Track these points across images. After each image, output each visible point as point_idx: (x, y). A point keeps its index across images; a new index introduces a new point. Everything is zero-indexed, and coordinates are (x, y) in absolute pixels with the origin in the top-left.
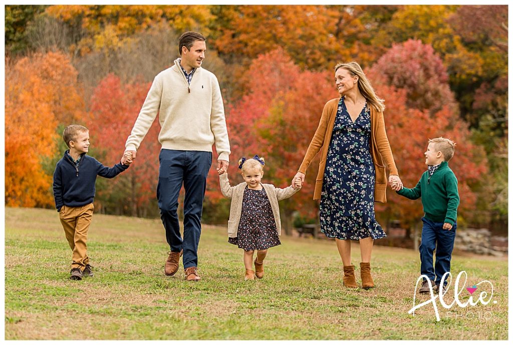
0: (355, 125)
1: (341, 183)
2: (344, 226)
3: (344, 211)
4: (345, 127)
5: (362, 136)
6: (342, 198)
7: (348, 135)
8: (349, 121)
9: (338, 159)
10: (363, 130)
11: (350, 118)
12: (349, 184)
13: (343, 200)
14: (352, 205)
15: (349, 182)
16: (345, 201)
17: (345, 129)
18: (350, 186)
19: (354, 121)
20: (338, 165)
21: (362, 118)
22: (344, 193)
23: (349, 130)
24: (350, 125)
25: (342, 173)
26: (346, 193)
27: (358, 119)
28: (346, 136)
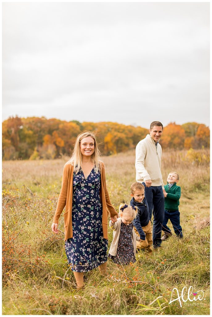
0: (87, 180)
1: (75, 226)
2: (76, 260)
3: (76, 248)
4: (79, 183)
5: (92, 189)
6: (75, 238)
7: (82, 189)
8: (83, 177)
9: (74, 208)
10: (93, 184)
11: (84, 176)
12: (80, 227)
13: (75, 239)
14: (82, 244)
15: (80, 226)
16: (77, 240)
17: (79, 185)
18: (81, 229)
19: (86, 178)
20: (74, 212)
21: (92, 175)
22: (77, 234)
23: (83, 185)
24: (83, 182)
25: (76, 219)
26: (78, 234)
27: (90, 176)
28: (80, 191)
